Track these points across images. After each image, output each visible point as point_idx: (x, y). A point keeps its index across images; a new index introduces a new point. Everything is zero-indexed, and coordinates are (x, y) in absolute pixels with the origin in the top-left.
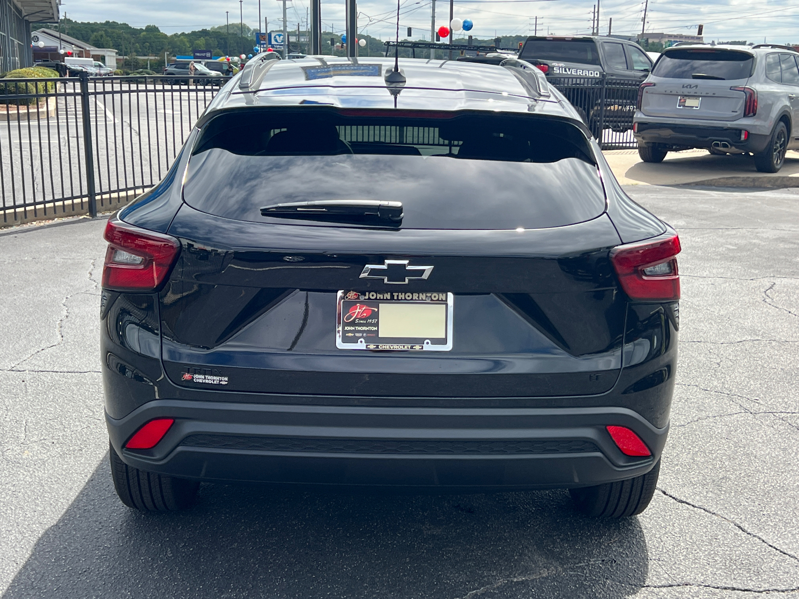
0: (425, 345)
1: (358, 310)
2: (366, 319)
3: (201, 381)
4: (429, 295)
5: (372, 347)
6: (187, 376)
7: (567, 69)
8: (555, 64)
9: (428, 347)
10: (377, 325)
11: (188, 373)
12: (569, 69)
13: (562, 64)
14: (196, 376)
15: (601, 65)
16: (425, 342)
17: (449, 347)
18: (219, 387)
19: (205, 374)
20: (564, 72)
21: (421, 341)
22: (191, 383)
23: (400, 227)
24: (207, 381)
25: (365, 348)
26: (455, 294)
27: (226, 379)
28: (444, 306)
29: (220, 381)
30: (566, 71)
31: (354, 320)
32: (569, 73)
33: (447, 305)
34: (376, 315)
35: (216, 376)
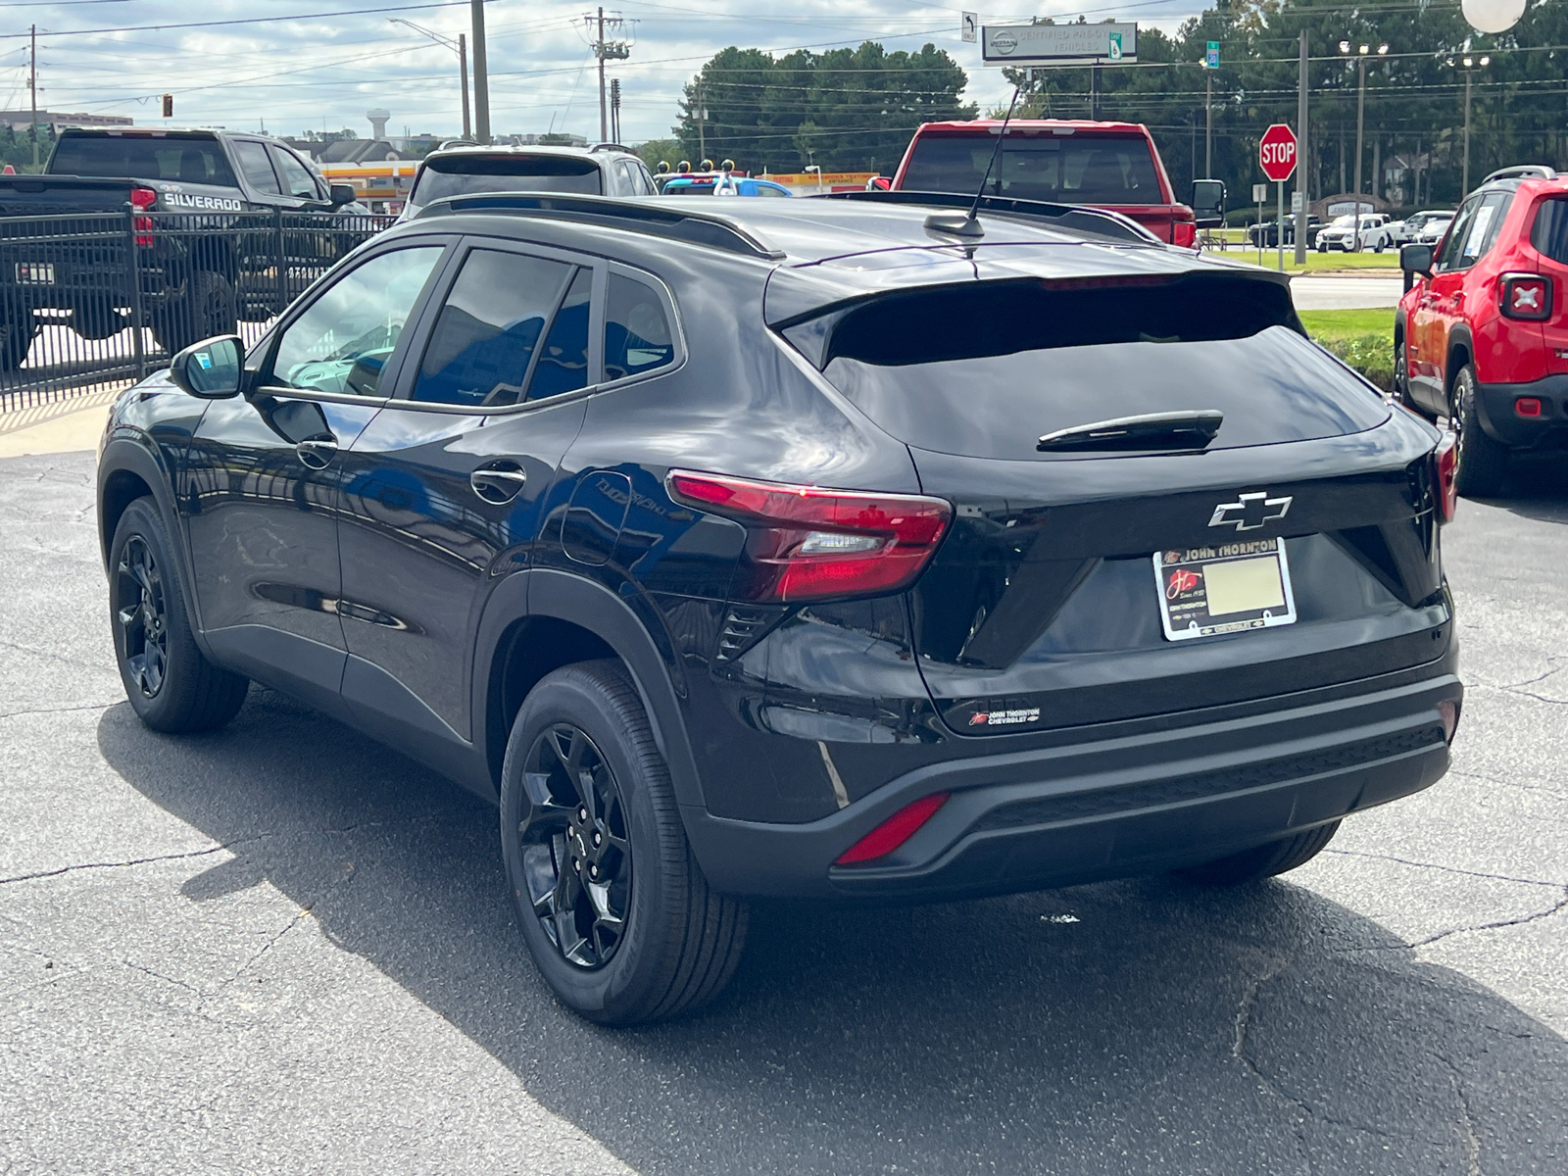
0: (1265, 619)
1: (1179, 580)
2: (1191, 591)
3: (999, 722)
4: (1257, 544)
5: (1207, 631)
6: (978, 718)
7: (187, 198)
8: (165, 186)
9: (1271, 621)
10: (1204, 598)
11: (980, 711)
12: (191, 197)
13: (176, 187)
14: (993, 715)
15: (238, 186)
16: (1265, 614)
17: (1291, 618)
18: (1026, 727)
19: (1005, 709)
20: (183, 204)
21: (1259, 613)
22: (985, 728)
23: (1207, 448)
24: (1009, 721)
25: (1200, 635)
26: (1284, 538)
27: (1037, 711)
28: (1275, 558)
29: (1028, 717)
30: (185, 201)
31: (1179, 595)
32: (192, 205)
33: (1277, 555)
34: (1201, 584)
35: (1022, 709)
